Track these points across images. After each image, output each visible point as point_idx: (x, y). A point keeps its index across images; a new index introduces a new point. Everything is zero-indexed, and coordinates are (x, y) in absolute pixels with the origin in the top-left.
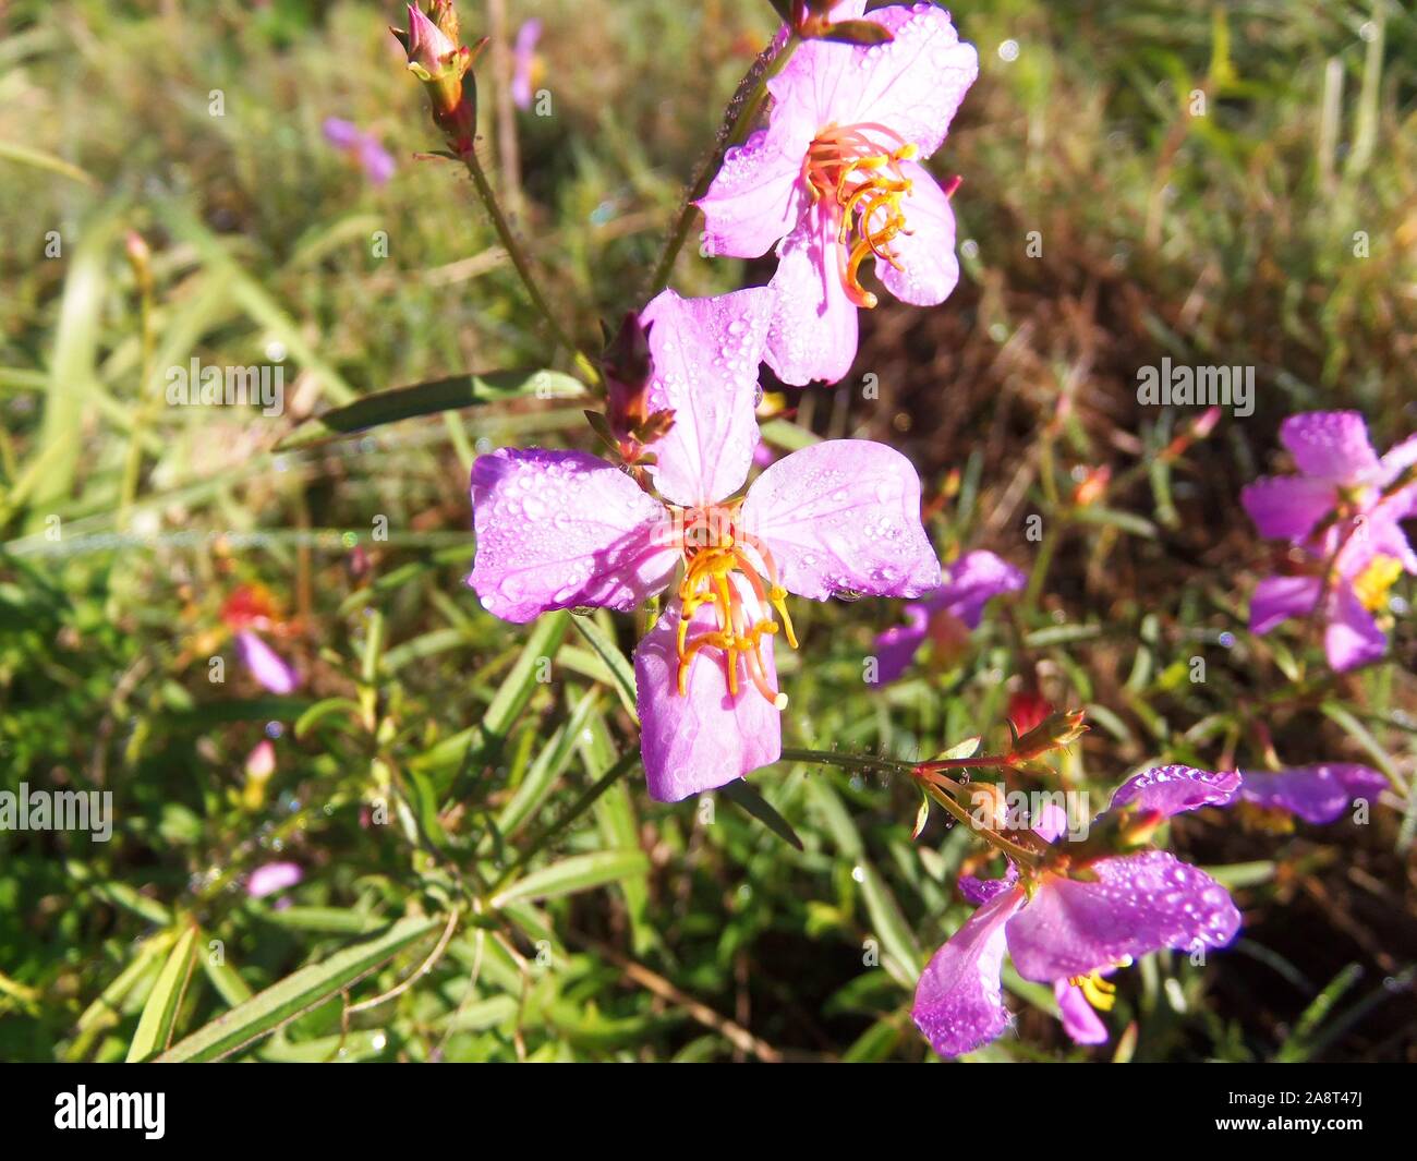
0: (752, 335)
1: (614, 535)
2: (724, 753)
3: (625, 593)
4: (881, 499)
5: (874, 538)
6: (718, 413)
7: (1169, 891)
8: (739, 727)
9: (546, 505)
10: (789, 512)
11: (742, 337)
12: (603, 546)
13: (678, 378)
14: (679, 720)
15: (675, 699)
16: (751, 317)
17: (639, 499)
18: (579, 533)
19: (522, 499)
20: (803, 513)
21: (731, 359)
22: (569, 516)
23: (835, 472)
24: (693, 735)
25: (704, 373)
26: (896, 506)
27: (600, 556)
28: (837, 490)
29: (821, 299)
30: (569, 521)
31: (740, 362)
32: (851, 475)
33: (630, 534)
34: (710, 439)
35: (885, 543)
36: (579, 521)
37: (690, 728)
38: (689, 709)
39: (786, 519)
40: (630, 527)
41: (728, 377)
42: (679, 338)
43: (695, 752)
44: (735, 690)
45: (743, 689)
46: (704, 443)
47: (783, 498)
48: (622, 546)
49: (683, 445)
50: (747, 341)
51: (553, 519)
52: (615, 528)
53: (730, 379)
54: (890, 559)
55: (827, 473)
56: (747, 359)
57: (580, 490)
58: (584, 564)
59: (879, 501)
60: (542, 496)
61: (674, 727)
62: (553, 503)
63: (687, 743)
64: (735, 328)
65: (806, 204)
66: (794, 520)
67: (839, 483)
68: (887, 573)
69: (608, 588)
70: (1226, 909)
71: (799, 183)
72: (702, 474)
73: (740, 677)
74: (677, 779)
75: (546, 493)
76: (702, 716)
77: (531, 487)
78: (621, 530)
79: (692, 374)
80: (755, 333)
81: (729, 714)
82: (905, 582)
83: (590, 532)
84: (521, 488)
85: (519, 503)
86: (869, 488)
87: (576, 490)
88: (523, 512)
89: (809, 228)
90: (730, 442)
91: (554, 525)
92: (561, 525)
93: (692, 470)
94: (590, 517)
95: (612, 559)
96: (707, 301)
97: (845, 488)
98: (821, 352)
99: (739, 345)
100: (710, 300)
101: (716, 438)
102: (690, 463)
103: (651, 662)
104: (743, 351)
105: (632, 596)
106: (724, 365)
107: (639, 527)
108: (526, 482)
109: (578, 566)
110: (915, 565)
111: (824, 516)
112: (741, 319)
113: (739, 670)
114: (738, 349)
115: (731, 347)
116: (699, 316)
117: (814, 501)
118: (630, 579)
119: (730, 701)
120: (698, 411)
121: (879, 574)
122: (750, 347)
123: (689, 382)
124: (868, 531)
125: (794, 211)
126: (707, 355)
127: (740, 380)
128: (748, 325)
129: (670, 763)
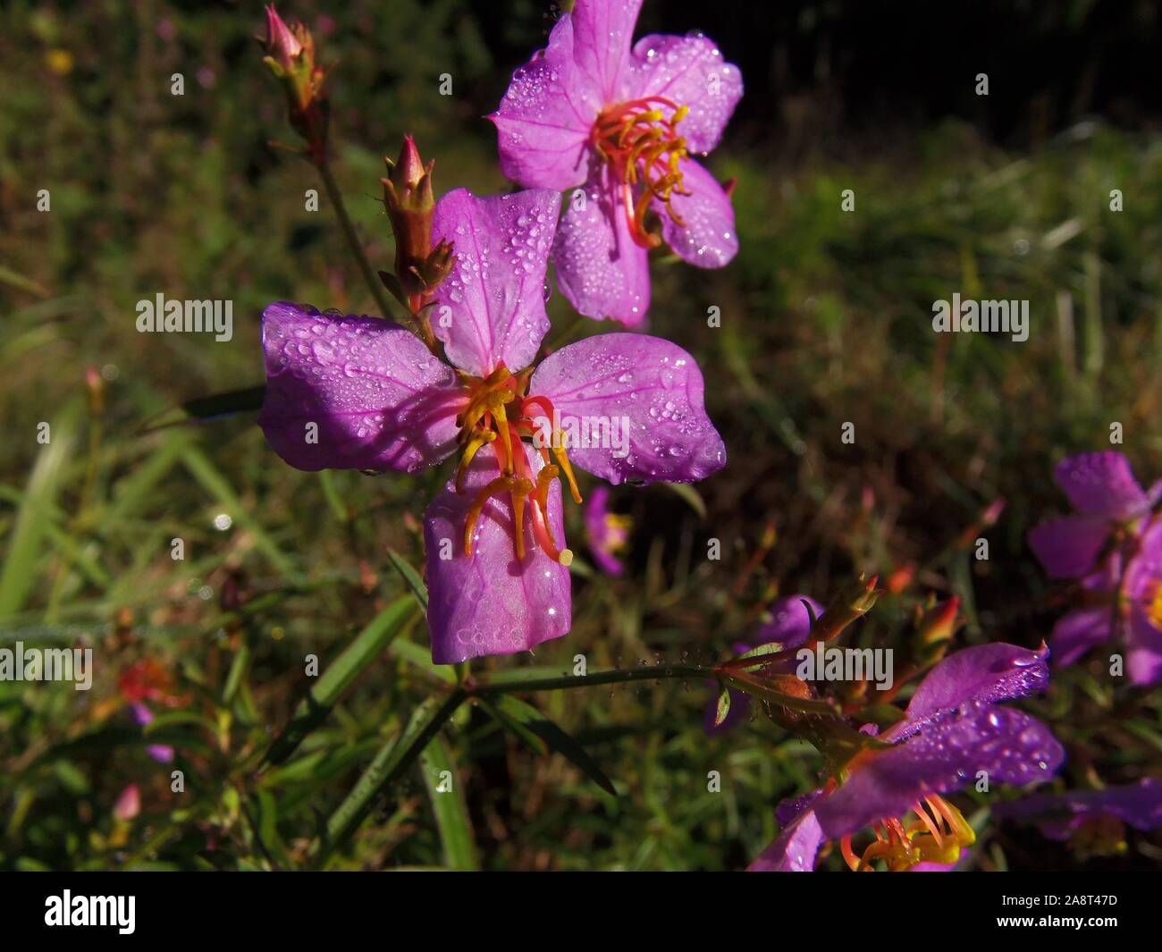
0: (539, 228)
1: (404, 393)
2: (510, 619)
3: (413, 454)
4: (665, 384)
5: (659, 419)
6: (507, 295)
7: (985, 741)
8: (527, 594)
9: (336, 353)
10: (576, 390)
11: (530, 229)
12: (393, 404)
13: (469, 258)
14: (464, 581)
15: (461, 561)
16: (538, 213)
17: (430, 362)
18: (369, 386)
19: (312, 343)
20: (588, 393)
21: (519, 248)
22: (359, 367)
23: (620, 357)
24: (478, 595)
25: (494, 260)
26: (680, 394)
27: (389, 414)
28: (622, 373)
29: (613, 247)
30: (358, 371)
31: (528, 252)
32: (635, 360)
33: (419, 394)
34: (500, 317)
35: (669, 424)
36: (370, 373)
37: (475, 589)
38: (475, 571)
39: (574, 396)
40: (419, 386)
41: (517, 263)
42: (472, 228)
43: (478, 613)
44: (522, 554)
45: (531, 556)
46: (494, 320)
47: (570, 377)
48: (412, 406)
49: (474, 319)
50: (533, 233)
51: (343, 367)
52: (405, 386)
53: (519, 266)
54: (675, 437)
55: (612, 358)
56: (534, 249)
57: (371, 345)
58: (373, 419)
59: (663, 387)
60: (333, 343)
61: (460, 587)
62: (343, 352)
63: (470, 603)
64: (522, 221)
65: (595, 163)
66: (581, 398)
67: (624, 366)
68: (672, 451)
69: (397, 445)
70: (1047, 746)
71: (588, 144)
72: (492, 348)
73: (528, 545)
74: (460, 640)
75: (337, 342)
76: (488, 577)
77: (322, 334)
78: (410, 389)
79: (483, 258)
80: (543, 228)
81: (516, 581)
82: (691, 459)
83: (380, 386)
84: (313, 332)
85: (310, 345)
86: (653, 373)
87: (367, 344)
88: (313, 354)
89: (600, 184)
90: (520, 321)
91: (344, 373)
92: (349, 374)
93: (482, 341)
94: (381, 370)
95: (401, 417)
96: (498, 198)
97: (629, 371)
98: (615, 291)
99: (527, 236)
100: (501, 198)
101: (505, 315)
102: (480, 335)
103: (439, 524)
104: (530, 242)
105: (421, 458)
106: (513, 253)
107: (428, 388)
108: (316, 329)
109: (367, 421)
110: (700, 443)
111: (611, 397)
112: (529, 215)
113: (526, 534)
114: (526, 240)
115: (519, 238)
116: (491, 212)
117: (602, 381)
118: (419, 440)
119: (518, 567)
120: (488, 291)
121: (665, 451)
122: (537, 239)
123: (481, 263)
124: (652, 412)
125: (584, 167)
126: (498, 244)
127: (526, 266)
128: (535, 219)
129: (453, 624)
